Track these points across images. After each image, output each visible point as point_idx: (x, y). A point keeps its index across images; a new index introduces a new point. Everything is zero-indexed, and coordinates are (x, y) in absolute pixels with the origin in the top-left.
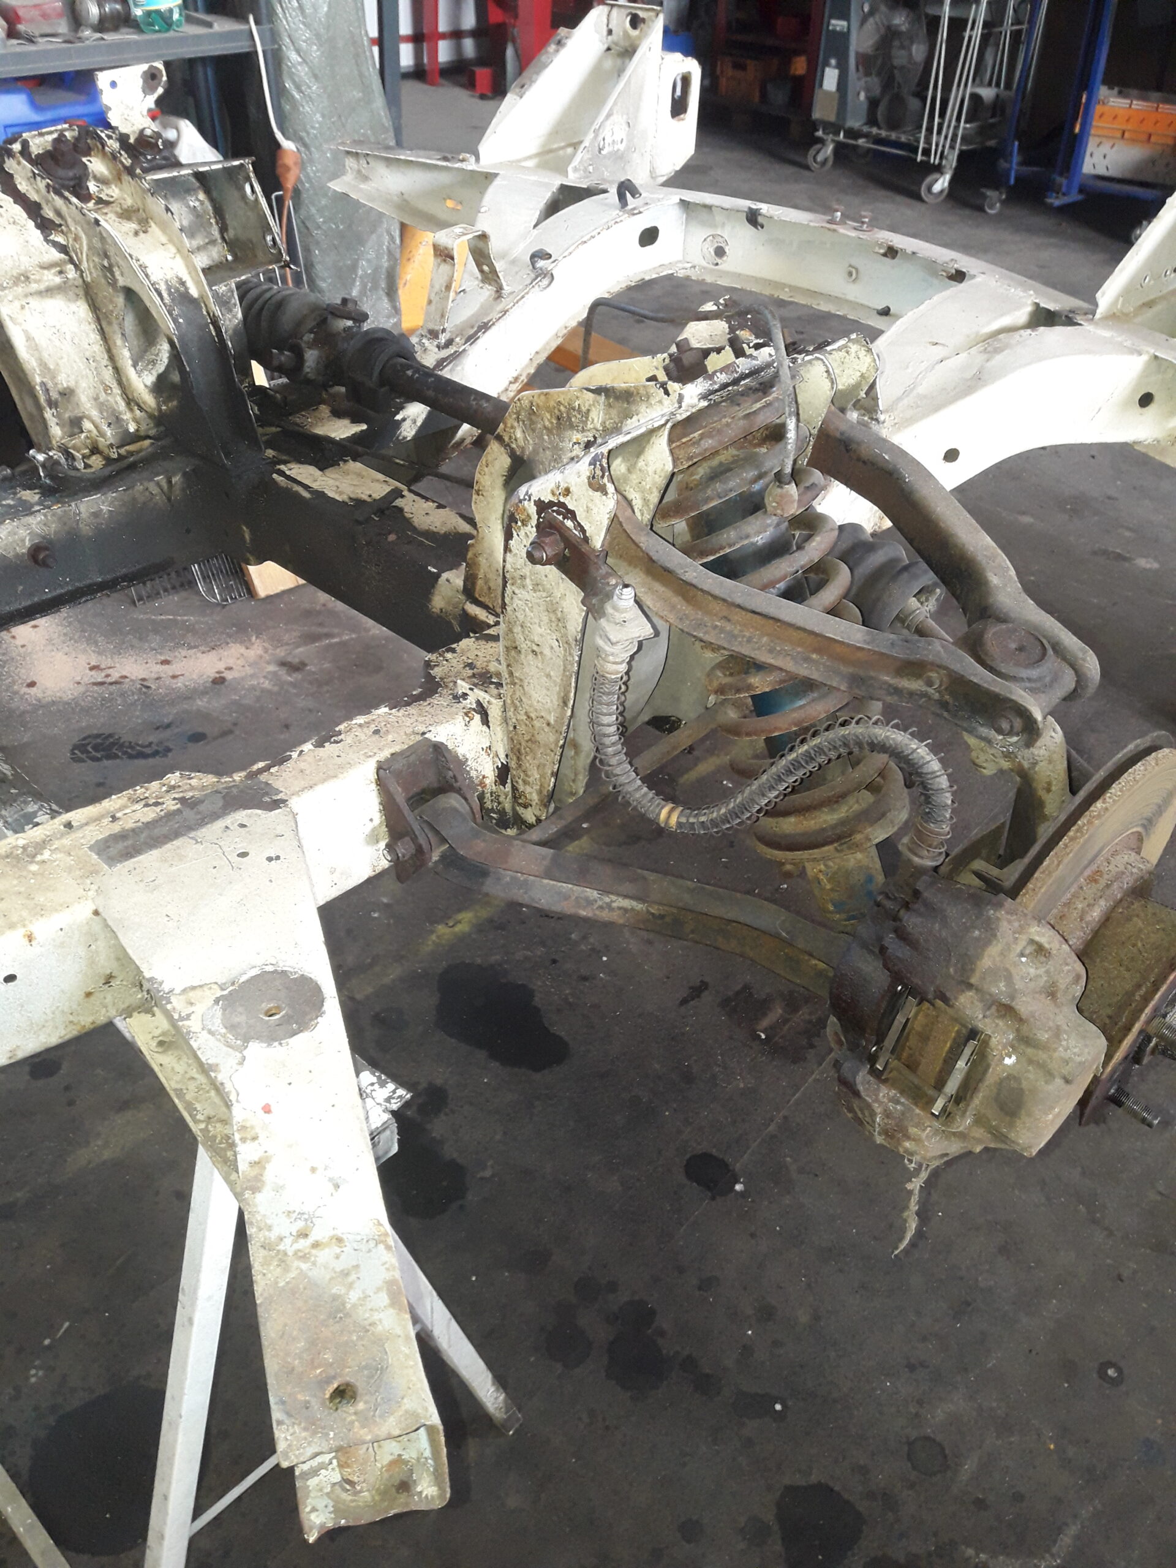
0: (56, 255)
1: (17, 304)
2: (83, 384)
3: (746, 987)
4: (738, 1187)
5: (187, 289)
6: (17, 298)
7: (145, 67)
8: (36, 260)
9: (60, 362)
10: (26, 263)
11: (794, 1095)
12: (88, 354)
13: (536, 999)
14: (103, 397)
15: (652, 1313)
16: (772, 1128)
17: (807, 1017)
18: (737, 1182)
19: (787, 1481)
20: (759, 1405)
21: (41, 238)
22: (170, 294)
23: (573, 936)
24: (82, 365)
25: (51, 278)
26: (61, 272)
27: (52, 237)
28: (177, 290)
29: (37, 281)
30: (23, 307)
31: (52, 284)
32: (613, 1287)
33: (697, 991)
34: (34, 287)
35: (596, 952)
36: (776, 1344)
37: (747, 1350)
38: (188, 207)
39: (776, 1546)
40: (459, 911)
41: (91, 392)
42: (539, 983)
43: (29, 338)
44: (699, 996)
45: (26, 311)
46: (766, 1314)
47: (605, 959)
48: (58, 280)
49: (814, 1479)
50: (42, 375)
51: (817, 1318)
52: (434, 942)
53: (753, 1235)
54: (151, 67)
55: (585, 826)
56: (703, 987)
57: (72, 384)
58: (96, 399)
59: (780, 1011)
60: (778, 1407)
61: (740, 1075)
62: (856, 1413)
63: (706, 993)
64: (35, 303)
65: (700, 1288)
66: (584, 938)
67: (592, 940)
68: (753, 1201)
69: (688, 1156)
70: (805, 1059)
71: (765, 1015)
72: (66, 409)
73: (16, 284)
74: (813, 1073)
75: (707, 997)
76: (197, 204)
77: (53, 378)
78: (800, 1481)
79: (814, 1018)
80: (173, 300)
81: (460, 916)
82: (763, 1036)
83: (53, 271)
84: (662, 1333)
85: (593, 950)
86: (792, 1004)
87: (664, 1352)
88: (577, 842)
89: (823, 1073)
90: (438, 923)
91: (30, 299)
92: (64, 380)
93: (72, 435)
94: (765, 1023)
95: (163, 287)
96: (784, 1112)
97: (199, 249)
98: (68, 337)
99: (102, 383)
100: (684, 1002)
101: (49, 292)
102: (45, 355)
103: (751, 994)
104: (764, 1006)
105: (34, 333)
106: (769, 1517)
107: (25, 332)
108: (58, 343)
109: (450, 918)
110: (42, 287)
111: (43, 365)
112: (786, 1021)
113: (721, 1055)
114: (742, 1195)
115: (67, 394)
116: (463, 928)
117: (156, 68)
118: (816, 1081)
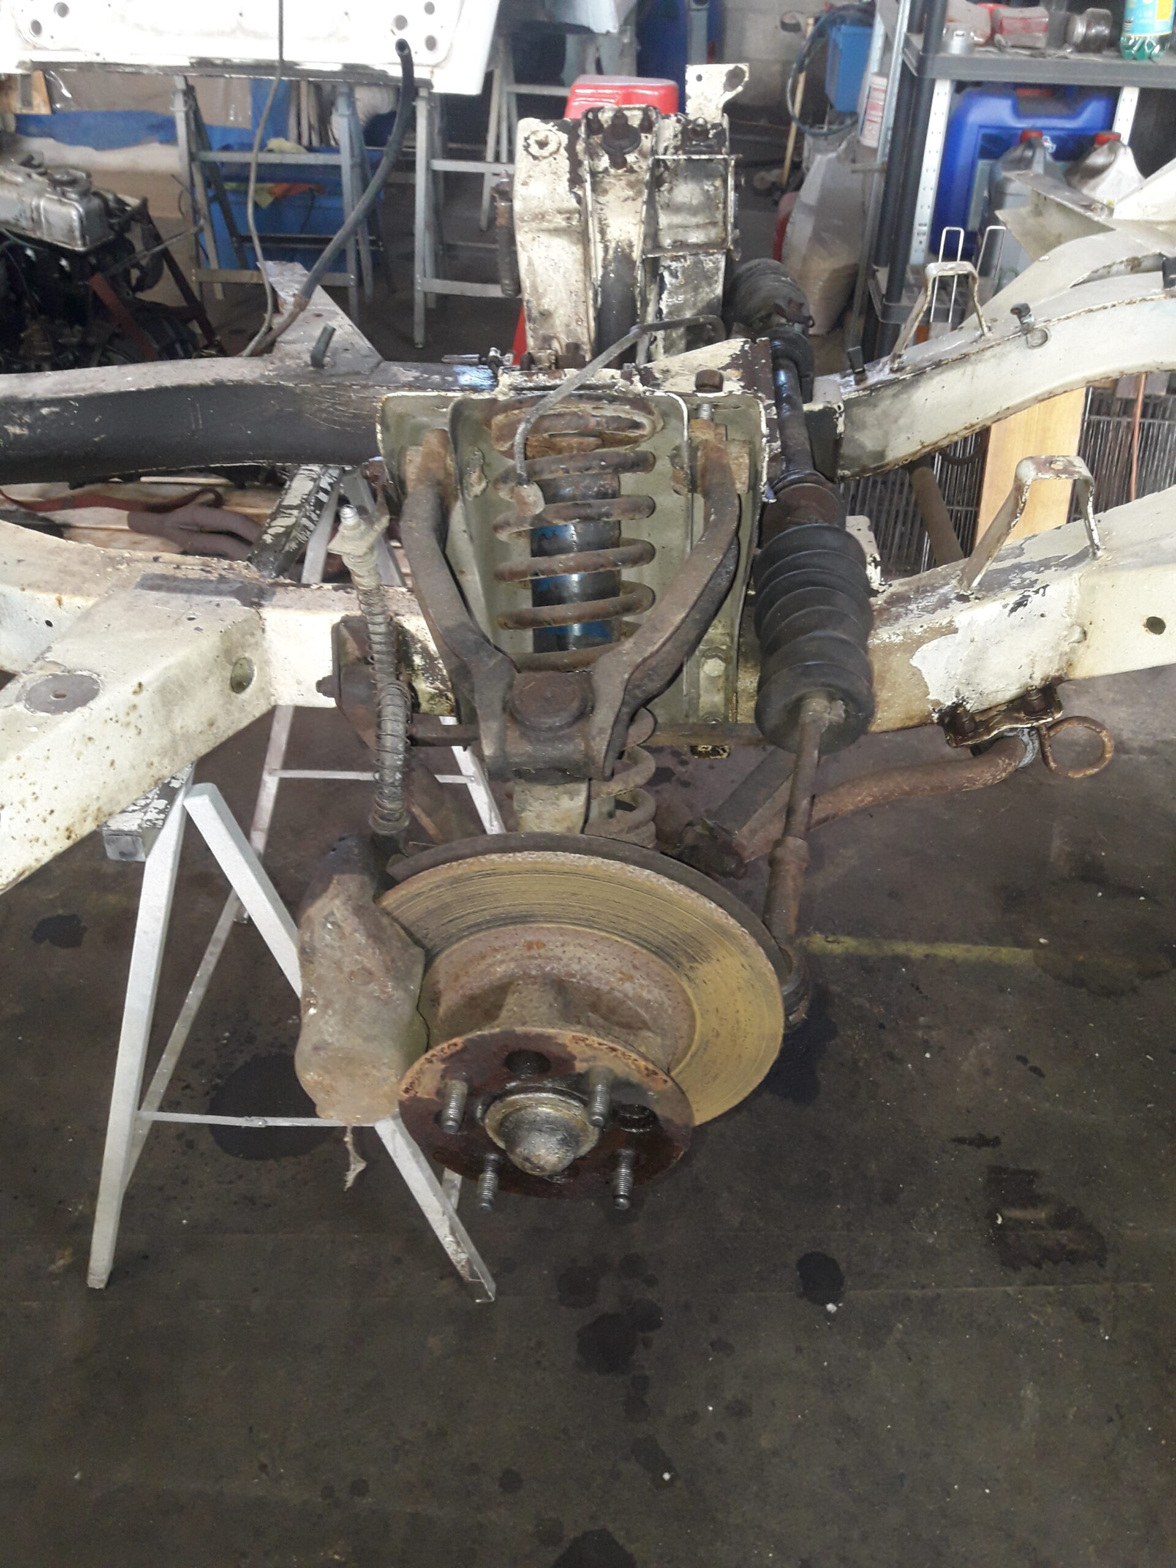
0: (573, 204)
1: (530, 235)
2: (561, 311)
3: (1035, 1174)
4: (831, 1307)
5: (632, 251)
6: (531, 231)
7: (731, 67)
8: (558, 205)
9: (549, 289)
10: (548, 205)
11: (970, 1286)
12: (573, 288)
13: (832, 1042)
14: (573, 326)
15: (659, 1324)
16: (915, 1293)
17: (1064, 1240)
18: (835, 1302)
19: (610, 1527)
20: (656, 1462)
21: (567, 188)
22: (616, 252)
23: (922, 1019)
24: (564, 295)
25: (560, 221)
26: (568, 218)
27: (575, 190)
28: (623, 250)
29: (549, 221)
30: (534, 239)
31: (559, 226)
32: (651, 1282)
33: (982, 1141)
34: (545, 225)
35: (926, 1046)
36: (720, 1437)
37: (693, 1417)
38: (702, 189)
39: (552, 1555)
40: (849, 934)
41: (565, 320)
42: (849, 1033)
43: (530, 264)
44: (979, 1146)
45: (536, 243)
46: (739, 1410)
47: (928, 1055)
48: (564, 224)
49: (632, 1548)
50: (531, 295)
51: (775, 1453)
52: (801, 943)
53: (799, 1350)
54: (737, 68)
55: (1042, 941)
56: (996, 1142)
57: (552, 308)
58: (567, 326)
59: (1043, 1215)
60: (667, 1476)
61: (939, 1232)
62: (719, 1544)
63: (989, 1149)
64: (544, 238)
65: (712, 1344)
66: (929, 1027)
67: (934, 1033)
68: (830, 1327)
69: (819, 1250)
70: (1017, 1269)
71: (1024, 1207)
72: (542, 327)
73: (533, 220)
74: (1010, 1285)
75: (986, 1155)
76: (711, 189)
77: (539, 299)
78: (620, 1537)
79: (1071, 1246)
80: (615, 258)
81: (842, 939)
82: (999, 1221)
83: (564, 216)
84: (647, 1344)
85: (926, 1041)
86: (1064, 1219)
87: (634, 1357)
88: (1017, 950)
89: (1021, 1293)
90: (821, 931)
91: (541, 234)
92: (547, 304)
93: (542, 349)
94: (1017, 1213)
95: (612, 245)
96: (942, 1291)
97: (698, 226)
98: (562, 270)
99: (577, 314)
100: (960, 1141)
101: (556, 231)
102: (539, 280)
103: (1031, 1182)
104: (1032, 1200)
105: (537, 263)
106: (571, 1533)
107: (530, 258)
108: (551, 273)
109: (834, 934)
110: (551, 226)
111: (534, 287)
112: (1038, 1226)
113: (942, 1205)
114: (828, 1315)
115: (546, 315)
116: (836, 948)
117: (741, 69)
118: (1005, 1292)
